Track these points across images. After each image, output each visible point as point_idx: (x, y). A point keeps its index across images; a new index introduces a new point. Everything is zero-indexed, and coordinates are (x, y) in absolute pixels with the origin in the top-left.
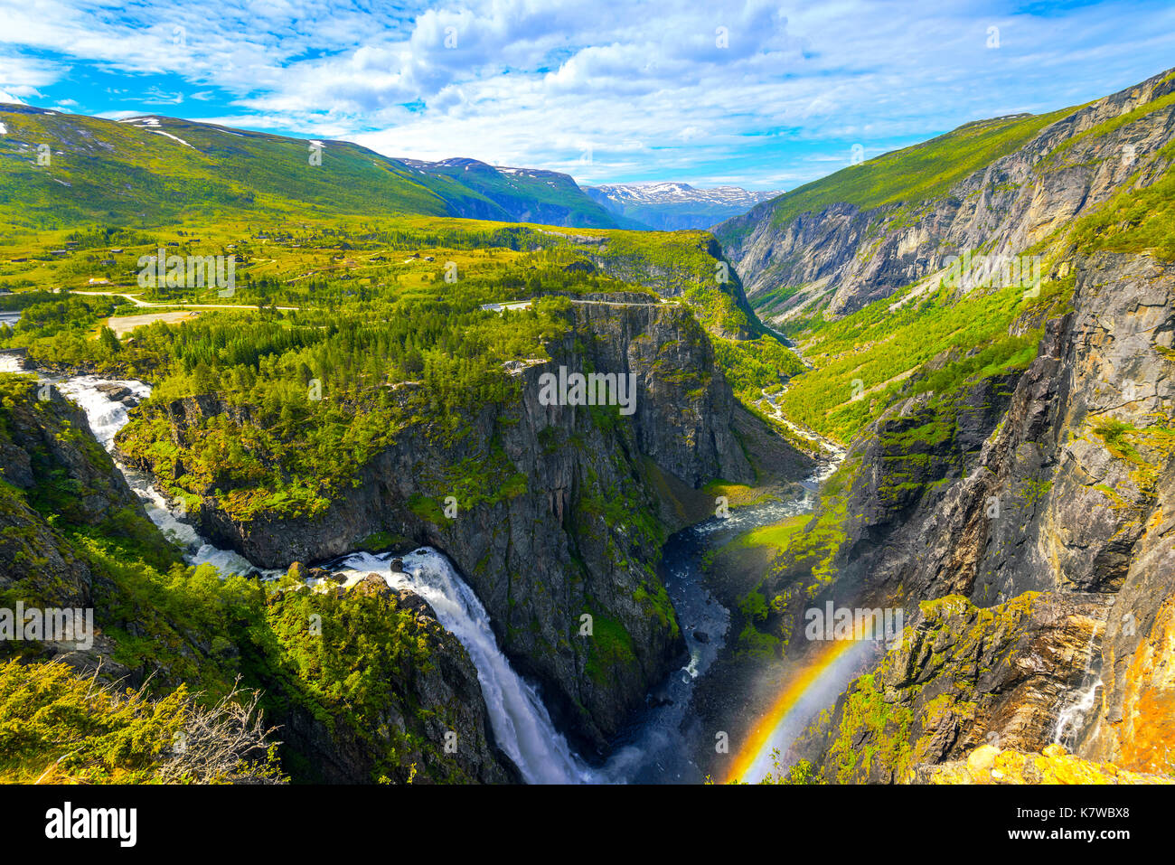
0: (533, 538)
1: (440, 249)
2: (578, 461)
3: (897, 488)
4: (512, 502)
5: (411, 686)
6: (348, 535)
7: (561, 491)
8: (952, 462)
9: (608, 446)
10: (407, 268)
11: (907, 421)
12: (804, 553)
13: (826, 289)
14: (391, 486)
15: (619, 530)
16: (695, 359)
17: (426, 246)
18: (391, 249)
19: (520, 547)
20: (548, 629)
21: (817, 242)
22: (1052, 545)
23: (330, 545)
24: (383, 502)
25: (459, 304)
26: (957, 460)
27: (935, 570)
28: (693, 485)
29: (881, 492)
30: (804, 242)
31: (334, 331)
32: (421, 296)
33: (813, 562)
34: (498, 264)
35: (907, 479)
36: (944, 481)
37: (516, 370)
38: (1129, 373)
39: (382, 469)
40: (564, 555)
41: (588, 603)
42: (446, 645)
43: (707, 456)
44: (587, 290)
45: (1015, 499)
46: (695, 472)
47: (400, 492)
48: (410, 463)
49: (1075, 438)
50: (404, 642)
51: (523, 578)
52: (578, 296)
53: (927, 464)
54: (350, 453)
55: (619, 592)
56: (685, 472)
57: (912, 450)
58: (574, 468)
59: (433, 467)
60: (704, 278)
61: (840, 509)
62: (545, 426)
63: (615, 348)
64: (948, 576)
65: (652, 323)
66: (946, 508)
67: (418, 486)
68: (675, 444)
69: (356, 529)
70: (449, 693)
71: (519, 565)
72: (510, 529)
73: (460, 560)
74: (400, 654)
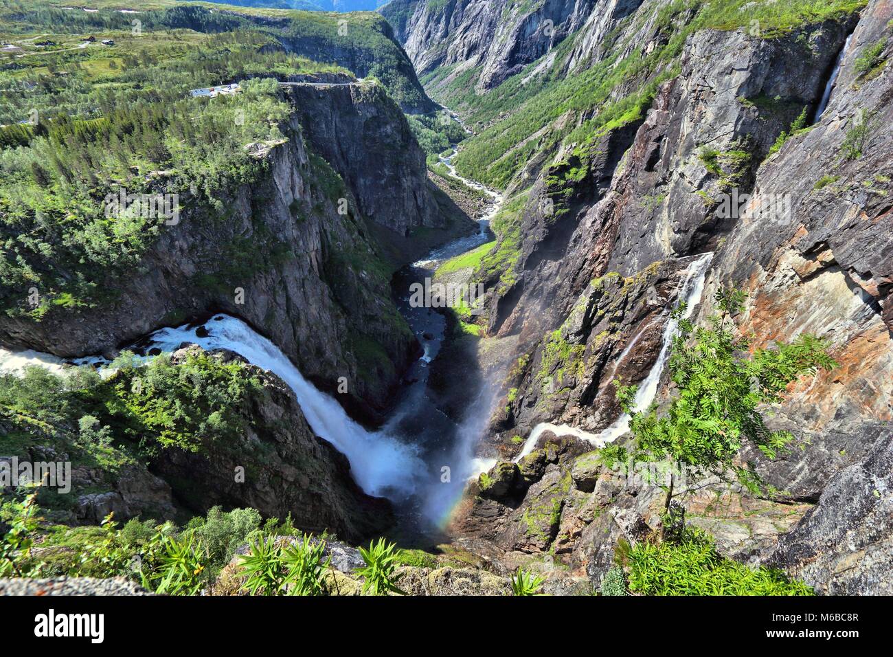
0: (304, 292)
2: (323, 226)
3: (556, 214)
4: (283, 267)
6: (147, 317)
7: (314, 253)
8: (588, 191)
11: (561, 166)
12: (494, 268)
13: (475, 67)
15: (363, 275)
16: (395, 132)
17: (96, 28)
19: (297, 301)
21: (464, 24)
22: (665, 233)
23: (133, 327)
24: (169, 284)
25: (164, 90)
27: (581, 262)
28: (404, 234)
29: (547, 218)
30: (456, 25)
32: (116, 85)
33: (500, 273)
34: (189, 47)
35: (562, 207)
36: (584, 205)
37: (260, 152)
38: (721, 117)
39: (161, 256)
40: (328, 301)
41: (350, 330)
42: (269, 380)
43: (412, 211)
44: (290, 72)
45: (637, 209)
46: (404, 224)
47: (183, 273)
48: (185, 246)
49: (685, 163)
50: (242, 385)
51: (303, 323)
52: (282, 78)
53: (574, 195)
54: (127, 244)
55: (372, 318)
56: (397, 225)
57: (565, 186)
58: (320, 232)
59: (208, 247)
60: (382, 59)
61: (516, 234)
62: (292, 201)
63: (326, 126)
64: (590, 265)
65: (355, 101)
66: (587, 222)
67: (197, 265)
68: (386, 204)
69: (152, 310)
70: (281, 411)
71: (299, 314)
72: (285, 288)
73: (253, 319)
74: (241, 392)
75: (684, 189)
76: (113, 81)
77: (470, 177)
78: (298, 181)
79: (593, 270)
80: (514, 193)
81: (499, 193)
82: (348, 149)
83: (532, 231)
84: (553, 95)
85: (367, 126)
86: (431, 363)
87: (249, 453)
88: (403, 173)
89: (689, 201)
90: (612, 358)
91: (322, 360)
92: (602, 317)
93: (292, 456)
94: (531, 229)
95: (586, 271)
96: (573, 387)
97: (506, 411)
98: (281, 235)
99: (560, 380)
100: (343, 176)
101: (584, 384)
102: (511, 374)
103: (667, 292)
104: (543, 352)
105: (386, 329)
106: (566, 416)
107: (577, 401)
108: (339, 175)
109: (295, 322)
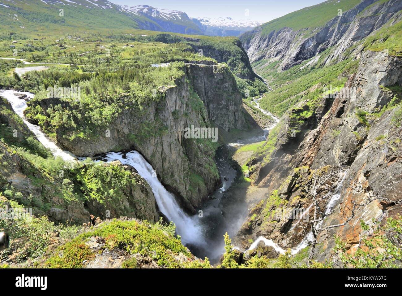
0: (170, 149)
1: (136, 42)
2: (186, 122)
3: (293, 132)
4: (163, 136)
5: (131, 194)
6: (107, 147)
7: (180, 132)
9: (198, 117)
10: (123, 50)
11: (299, 110)
12: (262, 153)
13: (279, 60)
14: (121, 130)
15: (200, 146)
16: (230, 86)
17: (131, 41)
18: (118, 42)
19: (166, 151)
20: (176, 176)
21: (276, 42)
22: (337, 151)
23: (101, 149)
24: (118, 136)
25: (143, 64)
26: (313, 123)
27: (302, 158)
28: (227, 131)
29: (288, 133)
31: (97, 74)
32: (129, 61)
33: (264, 156)
34: (158, 49)
35: (296, 129)
37: (164, 90)
38: (370, 94)
39: (117, 125)
40: (182, 154)
41: (190, 169)
42: (142, 181)
43: (232, 121)
44: (191, 59)
45: (329, 136)
46: (227, 126)
47: (124, 132)
48: (127, 122)
49: (350, 116)
50: (127, 181)
51: (167, 161)
52: (187, 61)
53: (304, 124)
54: (105, 118)
55: (200, 165)
56: (224, 126)
57: (300, 119)
58: (185, 124)
59: (135, 124)
60: (235, 56)
61: (275, 139)
62: (174, 110)
63: (201, 81)
64: (305, 160)
65: (214, 72)
66: (308, 139)
67: (130, 130)
68: (221, 116)
69: (109, 144)
70: (143, 196)
71: (166, 157)
72: (162, 145)
73: (146, 155)
74: (126, 184)
75: (348, 129)
76: (129, 59)
77: (266, 109)
78: (179, 103)
81: (278, 118)
82: (208, 92)
83: (281, 139)
84: (314, 75)
85: (218, 83)
86: (224, 192)
87: (121, 210)
88: (231, 104)
89: (349, 136)
91: (172, 178)
92: (298, 188)
93: (141, 216)
94: (281, 137)
95: (303, 163)
96: (279, 221)
97: (249, 225)
98: (165, 123)
99: (272, 216)
100: (204, 102)
101: (284, 221)
102: (256, 207)
103: (332, 182)
104: (268, 199)
105: (206, 171)
106: (272, 236)
107: (280, 230)
108: (202, 102)
109: (164, 160)
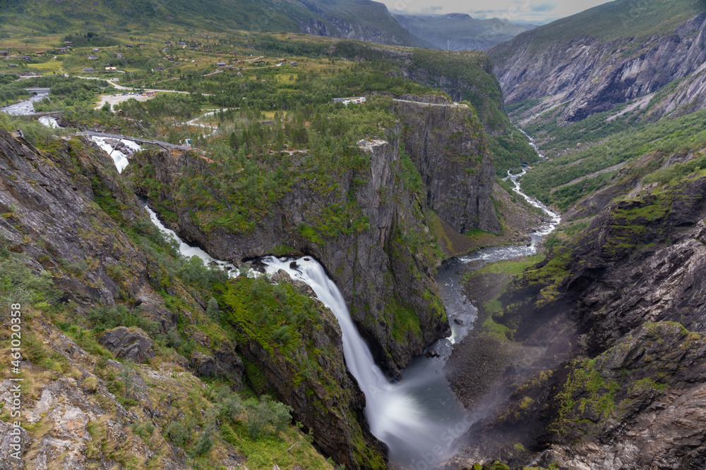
0: (369, 257)
2: (396, 210)
3: (616, 246)
4: (359, 234)
5: (311, 336)
6: (264, 245)
7: (384, 229)
8: (661, 233)
9: (410, 202)
10: (279, 70)
11: (635, 202)
13: (561, 102)
14: (288, 217)
15: (416, 255)
16: (474, 147)
17: (289, 54)
19: (362, 262)
20: (374, 309)
21: (560, 65)
23: (255, 250)
24: (283, 227)
25: (318, 97)
26: (664, 232)
27: (636, 301)
28: (460, 231)
29: (604, 248)
30: (552, 65)
32: (290, 90)
33: (542, 286)
34: (339, 70)
35: (624, 241)
36: (652, 244)
37: (367, 147)
39: (284, 207)
40: (385, 268)
41: (395, 297)
42: (326, 314)
43: (471, 212)
46: (461, 222)
47: (293, 222)
48: (300, 204)
51: (362, 280)
52: (396, 96)
53: (643, 233)
54: (266, 195)
55: (413, 292)
56: (456, 222)
57: (634, 222)
58: (393, 215)
59: (314, 208)
61: (567, 255)
62: (379, 187)
63: (420, 135)
66: (653, 262)
67: (304, 219)
69: (268, 241)
70: (328, 341)
71: (361, 272)
72: (357, 252)
73: (328, 266)
76: (289, 87)
77: (533, 195)
78: (388, 173)
79: (648, 312)
80: (575, 217)
82: (431, 155)
83: (585, 256)
84: (639, 135)
85: (451, 140)
86: (454, 346)
88: (472, 181)
90: (652, 410)
91: (367, 312)
92: (649, 363)
94: (585, 254)
95: (639, 311)
96: (596, 422)
97: (516, 416)
98: (364, 210)
99: (582, 408)
100: (422, 175)
101: (610, 423)
102: (529, 383)
104: (569, 375)
105: (424, 304)
107: (598, 438)
108: (419, 173)
109: (356, 277)
